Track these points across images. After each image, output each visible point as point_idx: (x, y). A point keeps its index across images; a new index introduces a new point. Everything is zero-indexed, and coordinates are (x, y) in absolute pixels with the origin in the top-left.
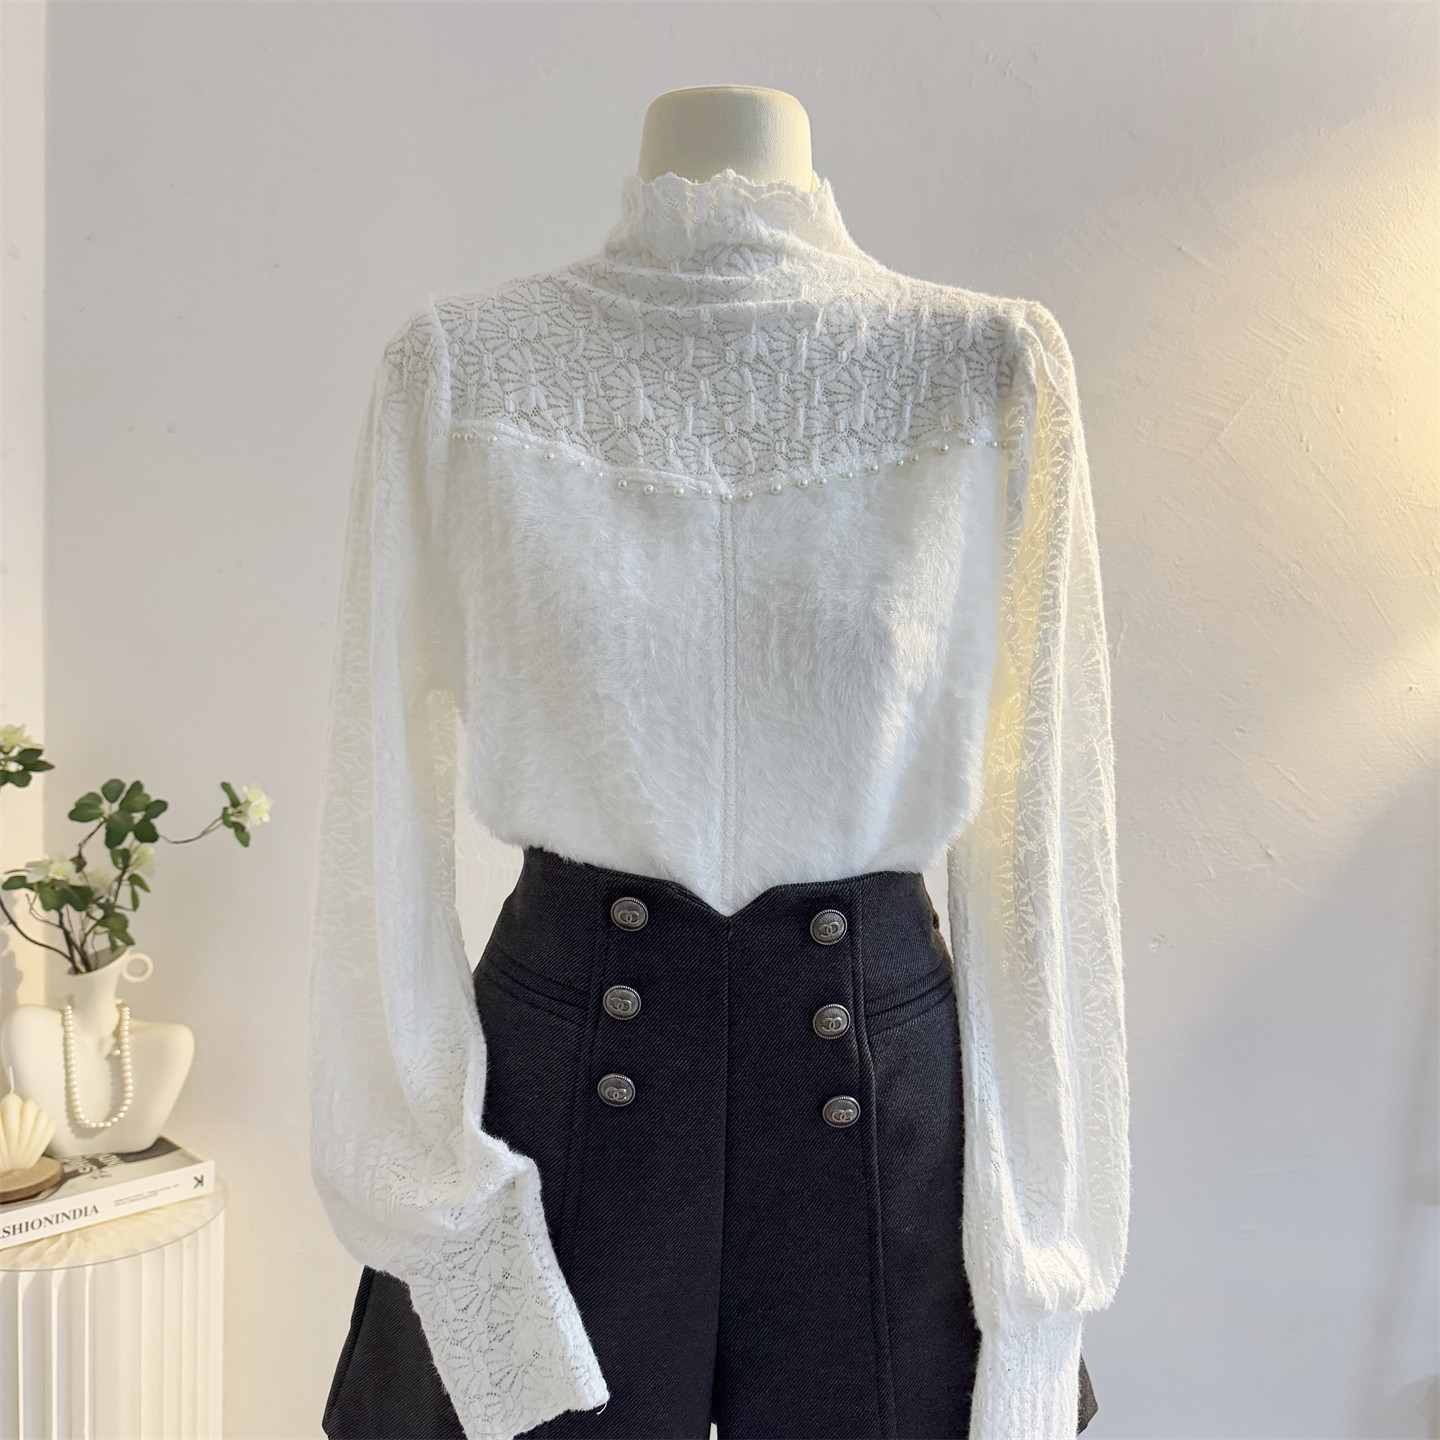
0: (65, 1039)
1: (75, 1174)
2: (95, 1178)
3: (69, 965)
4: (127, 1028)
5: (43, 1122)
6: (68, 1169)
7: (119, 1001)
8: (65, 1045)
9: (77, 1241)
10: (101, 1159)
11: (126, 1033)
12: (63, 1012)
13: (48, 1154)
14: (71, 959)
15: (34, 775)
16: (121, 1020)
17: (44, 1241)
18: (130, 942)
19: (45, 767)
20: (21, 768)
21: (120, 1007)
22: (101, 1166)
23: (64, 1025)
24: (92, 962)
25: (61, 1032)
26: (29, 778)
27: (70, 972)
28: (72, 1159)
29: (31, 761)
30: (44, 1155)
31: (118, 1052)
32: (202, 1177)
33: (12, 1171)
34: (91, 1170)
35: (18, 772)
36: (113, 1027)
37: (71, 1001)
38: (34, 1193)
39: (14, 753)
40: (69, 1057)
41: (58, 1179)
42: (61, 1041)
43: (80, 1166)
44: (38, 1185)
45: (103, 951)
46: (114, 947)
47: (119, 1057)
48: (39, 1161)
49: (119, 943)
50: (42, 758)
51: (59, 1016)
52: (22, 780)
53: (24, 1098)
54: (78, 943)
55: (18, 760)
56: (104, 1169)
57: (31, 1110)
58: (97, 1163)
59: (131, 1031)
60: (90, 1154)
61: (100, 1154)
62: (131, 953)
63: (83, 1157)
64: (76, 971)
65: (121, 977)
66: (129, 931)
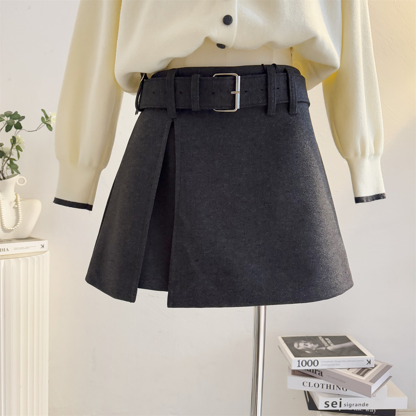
18: (19, 173)
21: (16, 194)
24: (6, 177)
31: (16, 206)
32: (44, 245)
36: (14, 199)
46: (13, 173)
59: (21, 201)
62: (19, 176)
65: (16, 183)
66: (18, 169)
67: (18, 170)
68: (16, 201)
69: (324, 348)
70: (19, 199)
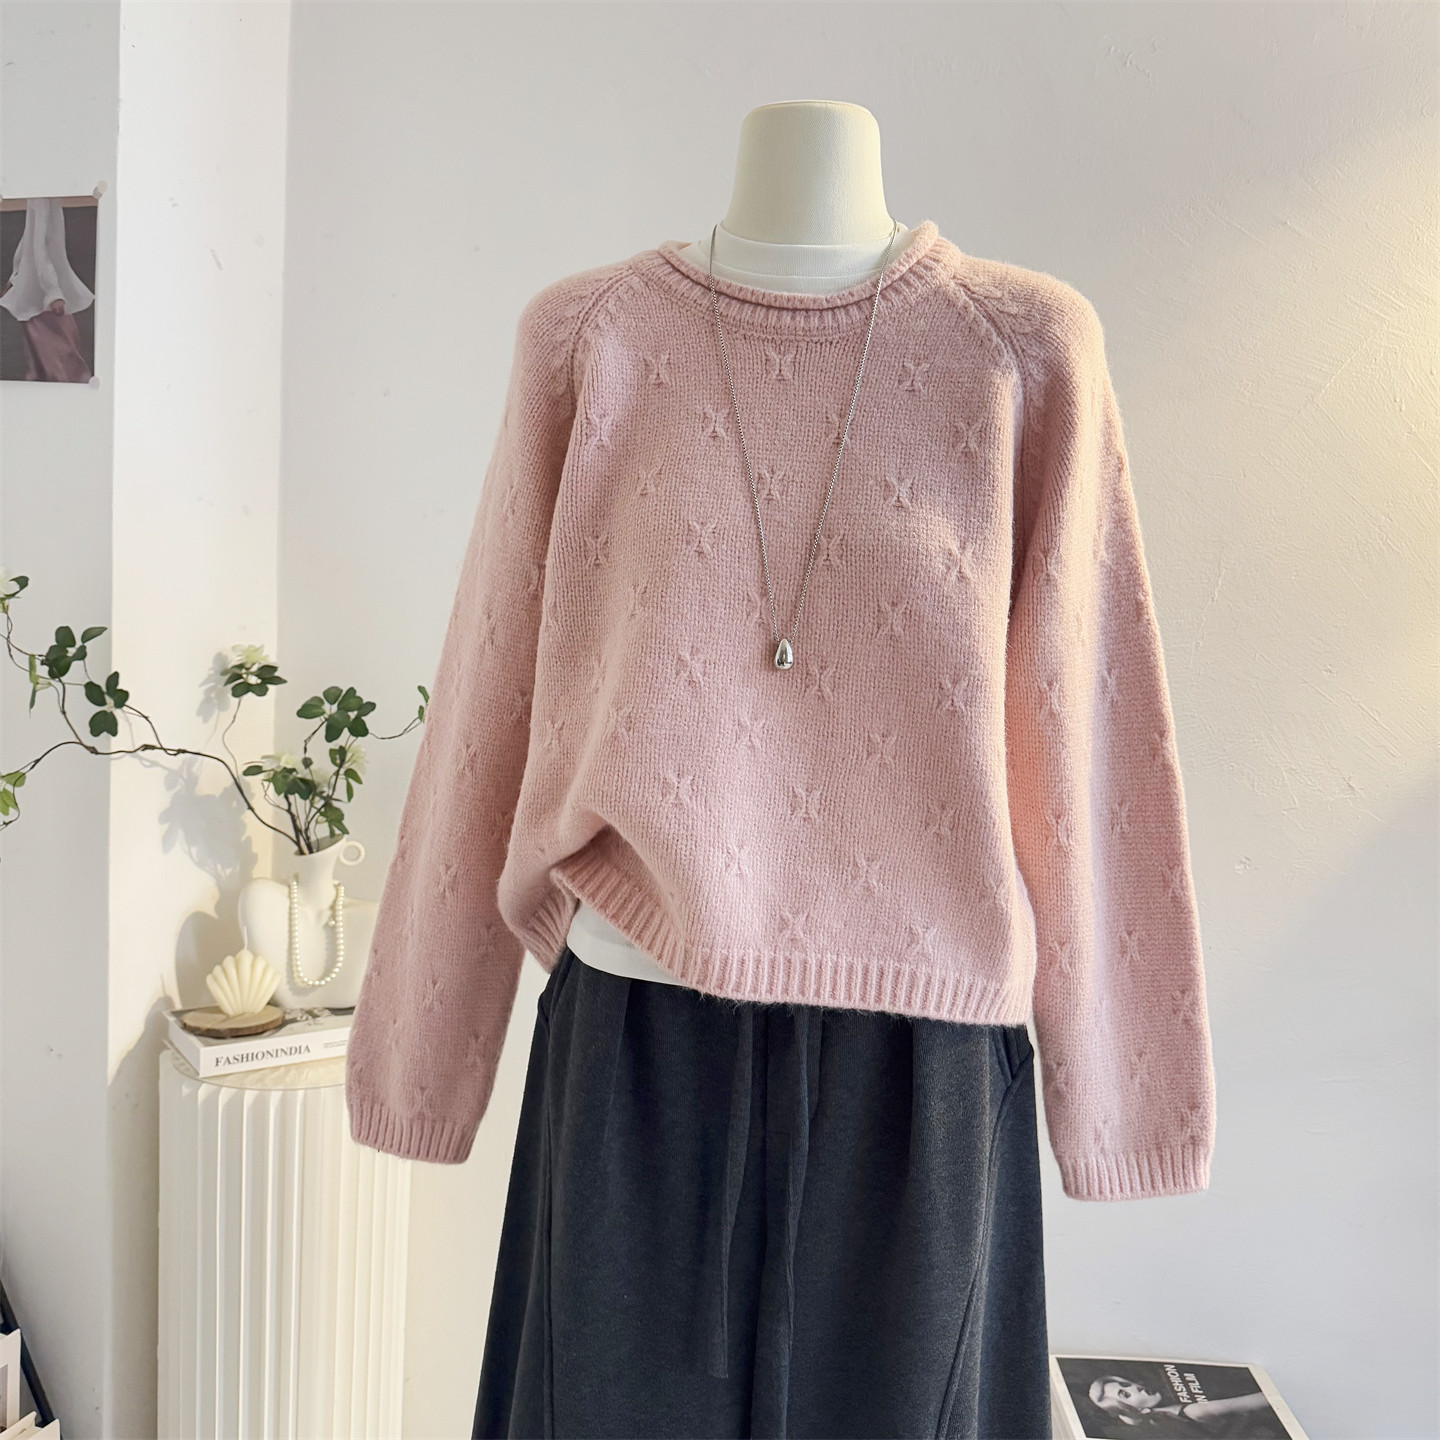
0: (290, 908)
1: (294, 1021)
2: (310, 1024)
3: (296, 848)
4: (341, 903)
5: (269, 975)
6: (288, 1017)
7: (337, 882)
8: (290, 914)
9: (293, 1072)
10: (316, 1012)
11: (341, 907)
12: (289, 886)
13: (273, 1003)
14: (298, 843)
15: (270, 686)
16: (337, 896)
17: (266, 1071)
19: (279, 681)
20: (259, 681)
21: (337, 887)
22: (315, 1016)
23: (290, 897)
24: (314, 846)
25: (287, 901)
26: (267, 689)
27: (296, 854)
28: (292, 1010)
29: (269, 676)
30: (269, 1004)
31: (333, 922)
33: (243, 1014)
34: (307, 1019)
35: (257, 684)
36: (329, 902)
37: (296, 877)
38: (260, 1030)
39: (254, 669)
40: (293, 923)
41: (280, 1023)
42: (287, 910)
43: (298, 1016)
44: (263, 1025)
45: (325, 838)
46: (332, 834)
47: (334, 927)
48: (265, 1009)
49: (337, 832)
50: (276, 674)
51: (286, 890)
52: (261, 690)
53: (255, 955)
54: (303, 828)
55: (258, 674)
56: (318, 1019)
57: (260, 965)
58: (312, 1014)
59: (344, 906)
60: (307, 1007)
61: (315, 1008)
62: (348, 840)
63: (302, 1009)
64: (301, 852)
65: (338, 859)
66: (344, 822)
67: (342, 825)
68: (333, 907)
69: (1174, 1411)
70: (340, 903)
